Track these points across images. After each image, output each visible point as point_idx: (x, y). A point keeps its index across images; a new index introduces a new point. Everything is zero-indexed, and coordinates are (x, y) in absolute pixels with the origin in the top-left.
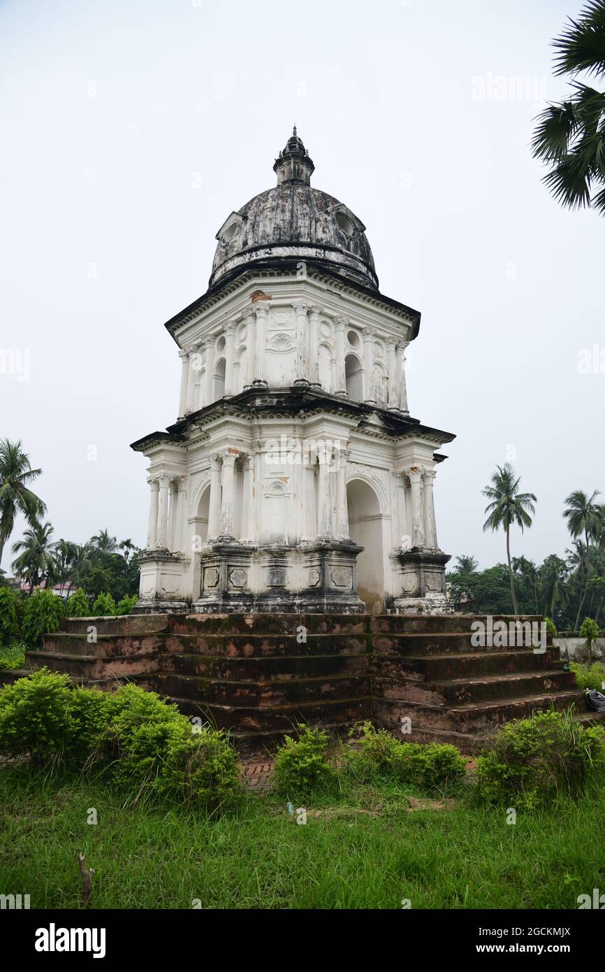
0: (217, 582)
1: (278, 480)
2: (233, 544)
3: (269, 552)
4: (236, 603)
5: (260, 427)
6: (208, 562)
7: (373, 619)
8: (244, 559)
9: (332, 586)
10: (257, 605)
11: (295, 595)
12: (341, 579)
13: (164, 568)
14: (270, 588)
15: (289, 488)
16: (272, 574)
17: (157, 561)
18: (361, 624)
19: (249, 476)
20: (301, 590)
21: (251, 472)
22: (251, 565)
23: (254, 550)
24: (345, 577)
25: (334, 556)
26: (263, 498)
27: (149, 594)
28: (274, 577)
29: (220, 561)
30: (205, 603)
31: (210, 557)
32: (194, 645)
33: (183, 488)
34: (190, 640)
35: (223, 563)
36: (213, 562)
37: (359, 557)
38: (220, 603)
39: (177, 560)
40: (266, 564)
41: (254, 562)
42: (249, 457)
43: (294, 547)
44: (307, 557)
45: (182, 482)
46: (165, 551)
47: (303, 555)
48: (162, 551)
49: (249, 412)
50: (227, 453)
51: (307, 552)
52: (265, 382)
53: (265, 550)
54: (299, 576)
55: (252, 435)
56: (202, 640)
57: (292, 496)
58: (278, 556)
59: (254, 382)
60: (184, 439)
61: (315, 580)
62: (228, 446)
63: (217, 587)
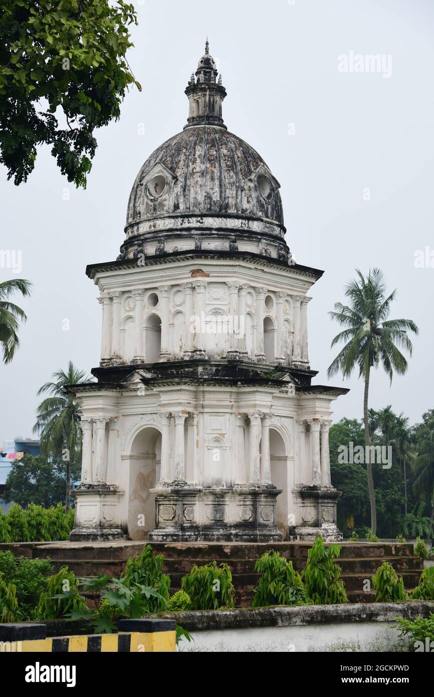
0: (174, 517)
1: (217, 435)
2: (186, 488)
3: (214, 494)
4: (190, 533)
5: (203, 392)
6: (162, 501)
7: (297, 548)
8: (193, 499)
9: (261, 521)
10: (203, 535)
11: (231, 527)
12: (267, 515)
13: (105, 499)
14: (213, 522)
15: (226, 442)
16: (216, 511)
17: (100, 495)
18: (288, 551)
19: (193, 431)
20: (235, 523)
21: (195, 427)
22: (197, 502)
23: (200, 491)
24: (269, 514)
25: (262, 499)
26: (206, 449)
27: (91, 523)
28: (217, 513)
29: (177, 501)
30: (164, 533)
31: (165, 497)
32: (179, 567)
33: (116, 427)
34: (174, 563)
35: (180, 502)
36: (170, 501)
37: (279, 497)
38: (180, 533)
39: (115, 492)
40: (210, 503)
41: (199, 501)
42: (194, 416)
43: (230, 489)
44: (241, 498)
45: (115, 422)
46: (104, 486)
47: (238, 496)
48: (103, 485)
49: (198, 382)
50: (180, 415)
51: (241, 494)
52: (204, 351)
53: (210, 492)
54: (234, 512)
55: (196, 398)
56: (187, 563)
57: (228, 449)
58: (219, 498)
59: (195, 351)
60: (122, 387)
61: (248, 516)
62: (180, 409)
63: (174, 521)
